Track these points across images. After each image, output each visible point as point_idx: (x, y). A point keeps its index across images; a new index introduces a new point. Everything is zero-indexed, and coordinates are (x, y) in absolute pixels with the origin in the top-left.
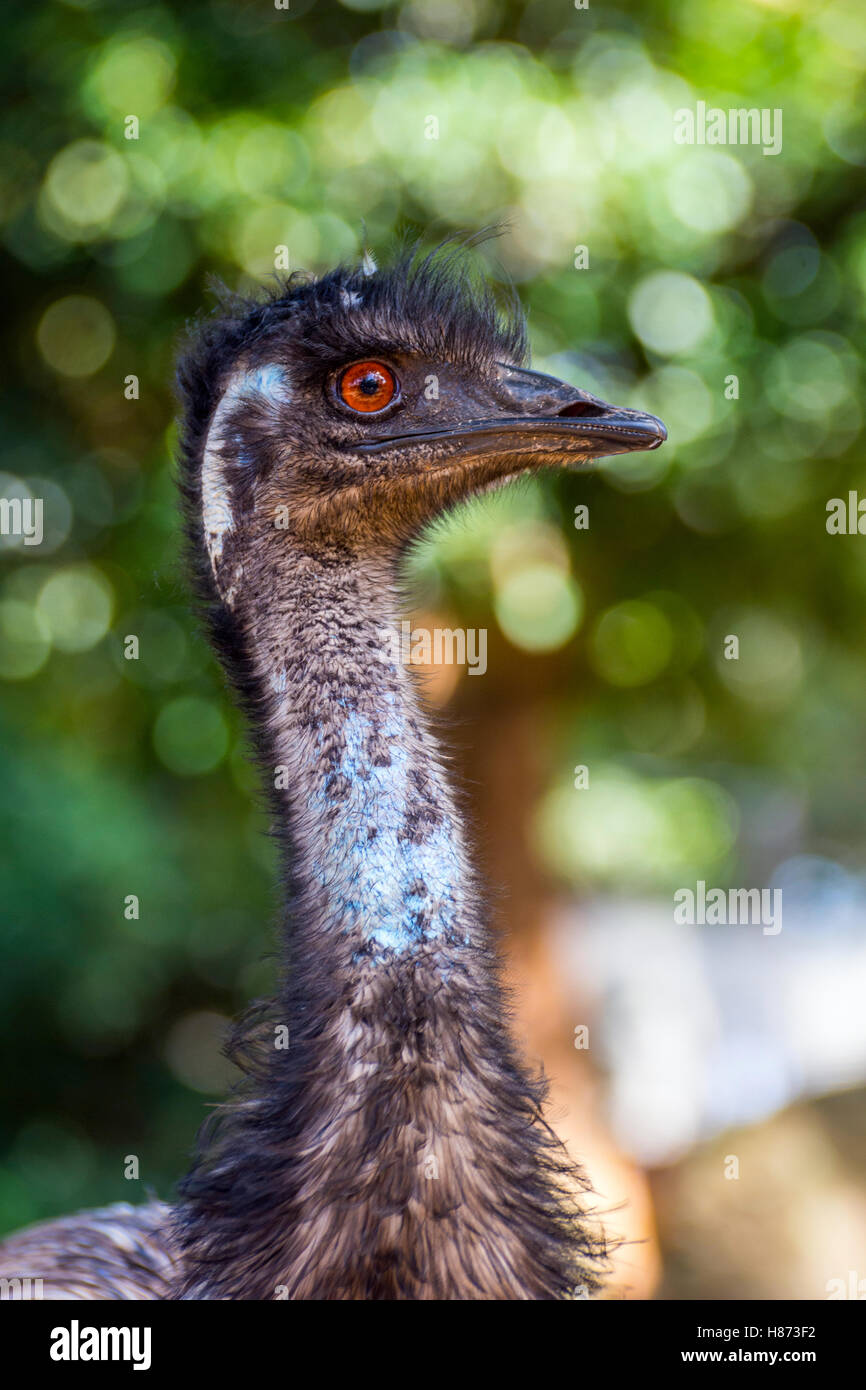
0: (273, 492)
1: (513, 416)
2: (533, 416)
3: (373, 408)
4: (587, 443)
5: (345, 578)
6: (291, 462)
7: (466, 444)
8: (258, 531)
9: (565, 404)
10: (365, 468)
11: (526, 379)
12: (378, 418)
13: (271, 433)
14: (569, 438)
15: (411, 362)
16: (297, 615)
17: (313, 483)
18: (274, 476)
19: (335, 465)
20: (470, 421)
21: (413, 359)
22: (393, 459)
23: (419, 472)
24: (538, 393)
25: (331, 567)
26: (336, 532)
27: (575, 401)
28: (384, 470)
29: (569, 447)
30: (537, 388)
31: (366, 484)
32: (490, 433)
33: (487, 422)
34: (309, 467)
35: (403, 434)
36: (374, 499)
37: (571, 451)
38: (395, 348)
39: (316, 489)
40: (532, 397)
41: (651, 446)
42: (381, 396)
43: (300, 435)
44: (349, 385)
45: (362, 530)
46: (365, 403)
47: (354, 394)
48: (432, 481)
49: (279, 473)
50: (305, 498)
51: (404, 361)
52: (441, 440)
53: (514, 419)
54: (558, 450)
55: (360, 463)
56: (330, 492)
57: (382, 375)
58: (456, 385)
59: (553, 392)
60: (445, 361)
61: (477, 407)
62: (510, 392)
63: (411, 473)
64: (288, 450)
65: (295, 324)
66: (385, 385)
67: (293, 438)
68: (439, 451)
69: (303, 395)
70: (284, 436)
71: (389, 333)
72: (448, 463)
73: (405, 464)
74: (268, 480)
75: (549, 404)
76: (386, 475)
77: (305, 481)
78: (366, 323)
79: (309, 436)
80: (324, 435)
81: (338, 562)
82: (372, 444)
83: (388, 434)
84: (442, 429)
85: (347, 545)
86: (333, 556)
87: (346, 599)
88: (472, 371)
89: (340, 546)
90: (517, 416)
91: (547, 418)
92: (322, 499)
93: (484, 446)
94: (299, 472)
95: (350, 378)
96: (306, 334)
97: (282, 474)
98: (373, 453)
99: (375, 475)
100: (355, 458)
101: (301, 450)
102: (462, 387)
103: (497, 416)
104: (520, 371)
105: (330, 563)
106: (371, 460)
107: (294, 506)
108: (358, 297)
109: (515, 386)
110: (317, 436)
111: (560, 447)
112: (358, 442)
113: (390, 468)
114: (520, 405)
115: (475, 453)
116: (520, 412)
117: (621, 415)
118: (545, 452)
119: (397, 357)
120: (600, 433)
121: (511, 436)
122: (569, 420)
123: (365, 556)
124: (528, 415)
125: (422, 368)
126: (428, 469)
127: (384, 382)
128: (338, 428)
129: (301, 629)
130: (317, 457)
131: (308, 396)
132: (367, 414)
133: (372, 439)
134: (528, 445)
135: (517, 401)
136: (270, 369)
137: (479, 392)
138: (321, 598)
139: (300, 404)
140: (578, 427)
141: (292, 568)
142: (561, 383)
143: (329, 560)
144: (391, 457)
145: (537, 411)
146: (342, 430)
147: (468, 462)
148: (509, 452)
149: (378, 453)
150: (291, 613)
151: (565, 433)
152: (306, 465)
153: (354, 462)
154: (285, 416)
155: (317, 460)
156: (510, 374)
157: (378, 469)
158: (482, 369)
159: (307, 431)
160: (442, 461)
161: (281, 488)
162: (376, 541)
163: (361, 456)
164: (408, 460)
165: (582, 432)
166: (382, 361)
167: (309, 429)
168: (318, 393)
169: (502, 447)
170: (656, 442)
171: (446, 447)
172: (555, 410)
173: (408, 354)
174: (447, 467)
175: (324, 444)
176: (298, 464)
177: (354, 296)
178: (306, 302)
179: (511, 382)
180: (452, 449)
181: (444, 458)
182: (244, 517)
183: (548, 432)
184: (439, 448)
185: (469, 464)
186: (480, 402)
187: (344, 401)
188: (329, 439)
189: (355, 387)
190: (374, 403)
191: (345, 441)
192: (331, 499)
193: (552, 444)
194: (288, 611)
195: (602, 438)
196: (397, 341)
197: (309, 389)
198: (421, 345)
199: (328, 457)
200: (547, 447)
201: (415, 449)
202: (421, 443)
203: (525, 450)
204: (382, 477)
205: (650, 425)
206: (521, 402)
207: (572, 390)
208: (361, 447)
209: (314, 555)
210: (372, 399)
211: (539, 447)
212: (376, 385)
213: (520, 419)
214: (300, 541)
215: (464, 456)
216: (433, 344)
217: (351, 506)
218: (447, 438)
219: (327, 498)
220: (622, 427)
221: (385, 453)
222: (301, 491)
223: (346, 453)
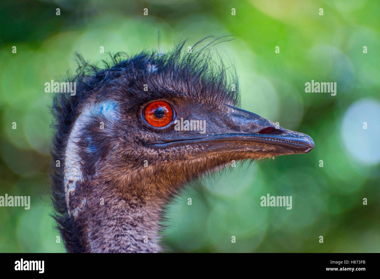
0: (108, 166)
1: (235, 132)
2: (245, 133)
3: (161, 125)
4: (273, 148)
5: (139, 214)
6: (120, 151)
7: (210, 146)
8: (97, 184)
9: (262, 128)
10: (157, 156)
11: (242, 114)
12: (164, 130)
13: (109, 135)
14: (264, 145)
15: (183, 101)
16: (117, 228)
17: (130, 162)
18: (108, 157)
19: (142, 154)
20: (213, 134)
21: (184, 100)
22: (172, 152)
23: (185, 159)
24: (248, 121)
25: (133, 207)
26: (138, 189)
27: (267, 126)
28: (167, 157)
29: (264, 150)
30: (248, 119)
31: (157, 164)
32: (223, 141)
33: (222, 135)
34: (128, 154)
35: (177, 139)
36: (160, 172)
37: (265, 152)
38: (176, 94)
39: (132, 165)
40: (245, 123)
41: (306, 151)
42: (165, 119)
43: (125, 138)
44: (149, 112)
45: (151, 188)
46: (158, 122)
47: (151, 117)
48: (191, 164)
49: (111, 156)
50: (125, 170)
51: (179, 102)
52: (197, 143)
53: (236, 134)
54: (258, 151)
55: (155, 153)
56: (138, 168)
57: (166, 107)
58: (205, 115)
59: (256, 121)
60: (200, 102)
61: (216, 127)
62: (234, 120)
63: (181, 160)
64: (118, 144)
65: (123, 80)
66: (168, 113)
67: (121, 139)
68: (196, 149)
69: (127, 117)
70: (117, 137)
71: (173, 86)
72: (201, 155)
73: (178, 155)
74: (105, 160)
75: (254, 127)
76: (168, 160)
77: (125, 161)
78: (161, 81)
79: (129, 138)
80: (137, 138)
81: (136, 205)
82: (161, 144)
83: (170, 139)
84: (198, 137)
85: (142, 196)
86: (134, 202)
87: (138, 226)
88: (214, 108)
89: (139, 197)
90: (237, 132)
91: (254, 134)
92: (134, 171)
93: (219, 147)
94: (123, 156)
95: (149, 109)
96: (130, 86)
97: (114, 157)
98: (162, 149)
99: (162, 160)
100: (153, 151)
101: (124, 145)
102: (209, 117)
103: (227, 132)
104: (238, 110)
105: (133, 206)
106: (160, 152)
107: (119, 174)
108: (156, 67)
109: (236, 117)
110: (134, 138)
111: (259, 150)
112: (155, 142)
113: (170, 156)
114: (239, 127)
115: (215, 151)
116: (239, 130)
117: (292, 135)
118: (251, 152)
119: (175, 99)
120: (280, 144)
121: (234, 142)
122: (265, 136)
123: (150, 204)
124: (243, 132)
125: (189, 105)
126: (189, 158)
127: (168, 111)
128: (145, 135)
129: (118, 236)
130: (133, 149)
131: (130, 117)
132: (159, 128)
133: (162, 141)
134: (243, 148)
135: (237, 125)
136: (108, 103)
137: (217, 119)
138: (127, 223)
139: (125, 121)
140: (270, 140)
141: (116, 205)
142: (260, 117)
143: (132, 204)
144: (170, 151)
145: (247, 130)
146: (146, 136)
147: (210, 155)
148: (232, 151)
149: (165, 148)
150: (114, 227)
151: (262, 142)
152: (127, 153)
153: (151, 152)
154: (117, 127)
155: (133, 151)
156: (233, 111)
157: (164, 157)
158: (219, 108)
159: (128, 135)
160: (197, 154)
161: (113, 164)
162: (157, 195)
163: (156, 149)
164: (180, 153)
165: (271, 142)
166: (168, 101)
167: (129, 134)
168: (135, 116)
169: (229, 148)
170: (309, 149)
171: (200, 147)
172: (257, 130)
173: (182, 98)
174: (199, 157)
175: (137, 142)
176: (123, 152)
177: (154, 67)
178: (129, 69)
179: (235, 115)
180: (203, 148)
181: (199, 152)
182: (90, 177)
183: (253, 141)
184: (196, 147)
185: (211, 156)
186: (218, 124)
187: (147, 121)
188: (139, 140)
189: (152, 114)
190: (162, 122)
191: (148, 141)
192: (139, 171)
193: (255, 148)
194: (112, 225)
195: (281, 145)
196: (177, 91)
197: (130, 114)
198: (189, 93)
199: (138, 150)
200: (252, 150)
201: (184, 147)
202: (187, 144)
203: (241, 150)
204: (166, 161)
205: (307, 140)
206: (239, 125)
207: (265, 121)
208: (156, 145)
209: (127, 200)
210: (160, 120)
211: (248, 149)
212: (163, 113)
213: (239, 134)
214: (120, 192)
215: (209, 152)
216: (195, 94)
217: (147, 175)
218: (201, 142)
219: (136, 171)
220: (292, 140)
221: (168, 148)
222: (123, 166)
223: (148, 148)
